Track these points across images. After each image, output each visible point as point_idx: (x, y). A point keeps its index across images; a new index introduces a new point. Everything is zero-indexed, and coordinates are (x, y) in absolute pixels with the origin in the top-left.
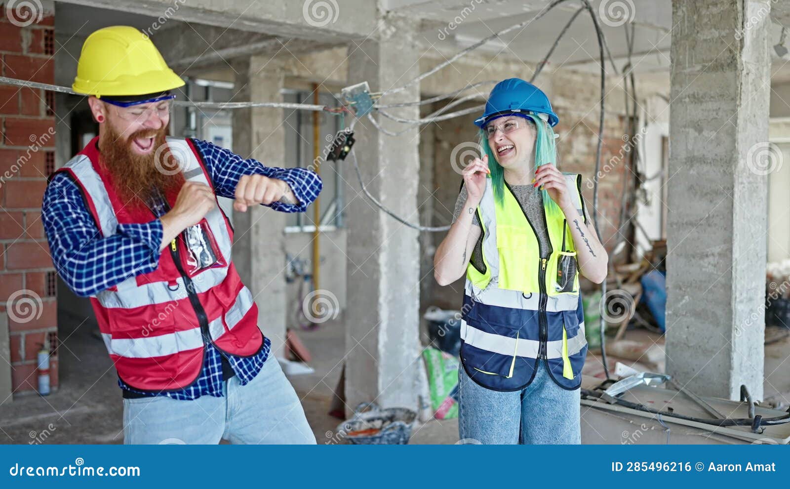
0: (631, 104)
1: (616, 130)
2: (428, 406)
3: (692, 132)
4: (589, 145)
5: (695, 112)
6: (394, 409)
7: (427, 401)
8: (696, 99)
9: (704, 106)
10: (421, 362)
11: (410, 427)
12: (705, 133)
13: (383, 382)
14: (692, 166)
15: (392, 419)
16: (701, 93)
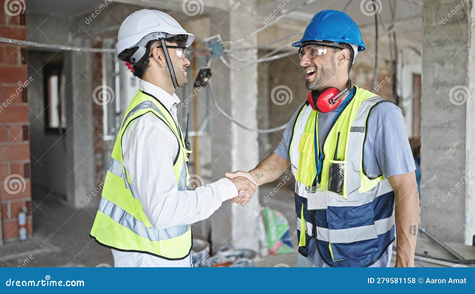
0: (393, 53)
1: (384, 69)
2: (264, 247)
3: (437, 66)
4: (367, 79)
5: (439, 52)
6: (243, 250)
7: (265, 244)
8: (440, 44)
9: (445, 48)
10: (261, 219)
11: (253, 262)
12: (446, 66)
13: (235, 232)
14: (437, 88)
15: (242, 256)
16: (443, 40)
